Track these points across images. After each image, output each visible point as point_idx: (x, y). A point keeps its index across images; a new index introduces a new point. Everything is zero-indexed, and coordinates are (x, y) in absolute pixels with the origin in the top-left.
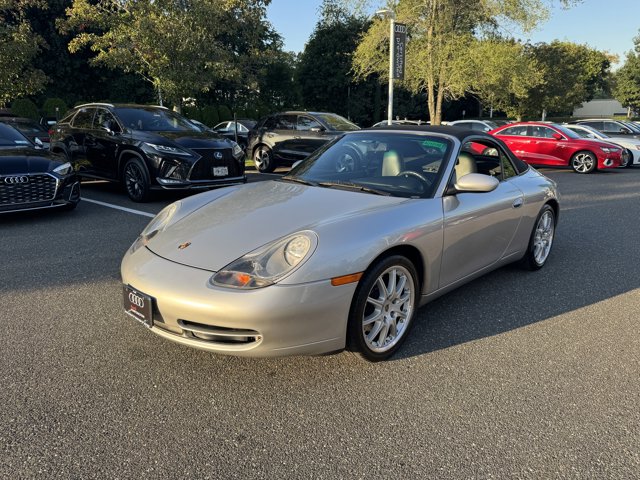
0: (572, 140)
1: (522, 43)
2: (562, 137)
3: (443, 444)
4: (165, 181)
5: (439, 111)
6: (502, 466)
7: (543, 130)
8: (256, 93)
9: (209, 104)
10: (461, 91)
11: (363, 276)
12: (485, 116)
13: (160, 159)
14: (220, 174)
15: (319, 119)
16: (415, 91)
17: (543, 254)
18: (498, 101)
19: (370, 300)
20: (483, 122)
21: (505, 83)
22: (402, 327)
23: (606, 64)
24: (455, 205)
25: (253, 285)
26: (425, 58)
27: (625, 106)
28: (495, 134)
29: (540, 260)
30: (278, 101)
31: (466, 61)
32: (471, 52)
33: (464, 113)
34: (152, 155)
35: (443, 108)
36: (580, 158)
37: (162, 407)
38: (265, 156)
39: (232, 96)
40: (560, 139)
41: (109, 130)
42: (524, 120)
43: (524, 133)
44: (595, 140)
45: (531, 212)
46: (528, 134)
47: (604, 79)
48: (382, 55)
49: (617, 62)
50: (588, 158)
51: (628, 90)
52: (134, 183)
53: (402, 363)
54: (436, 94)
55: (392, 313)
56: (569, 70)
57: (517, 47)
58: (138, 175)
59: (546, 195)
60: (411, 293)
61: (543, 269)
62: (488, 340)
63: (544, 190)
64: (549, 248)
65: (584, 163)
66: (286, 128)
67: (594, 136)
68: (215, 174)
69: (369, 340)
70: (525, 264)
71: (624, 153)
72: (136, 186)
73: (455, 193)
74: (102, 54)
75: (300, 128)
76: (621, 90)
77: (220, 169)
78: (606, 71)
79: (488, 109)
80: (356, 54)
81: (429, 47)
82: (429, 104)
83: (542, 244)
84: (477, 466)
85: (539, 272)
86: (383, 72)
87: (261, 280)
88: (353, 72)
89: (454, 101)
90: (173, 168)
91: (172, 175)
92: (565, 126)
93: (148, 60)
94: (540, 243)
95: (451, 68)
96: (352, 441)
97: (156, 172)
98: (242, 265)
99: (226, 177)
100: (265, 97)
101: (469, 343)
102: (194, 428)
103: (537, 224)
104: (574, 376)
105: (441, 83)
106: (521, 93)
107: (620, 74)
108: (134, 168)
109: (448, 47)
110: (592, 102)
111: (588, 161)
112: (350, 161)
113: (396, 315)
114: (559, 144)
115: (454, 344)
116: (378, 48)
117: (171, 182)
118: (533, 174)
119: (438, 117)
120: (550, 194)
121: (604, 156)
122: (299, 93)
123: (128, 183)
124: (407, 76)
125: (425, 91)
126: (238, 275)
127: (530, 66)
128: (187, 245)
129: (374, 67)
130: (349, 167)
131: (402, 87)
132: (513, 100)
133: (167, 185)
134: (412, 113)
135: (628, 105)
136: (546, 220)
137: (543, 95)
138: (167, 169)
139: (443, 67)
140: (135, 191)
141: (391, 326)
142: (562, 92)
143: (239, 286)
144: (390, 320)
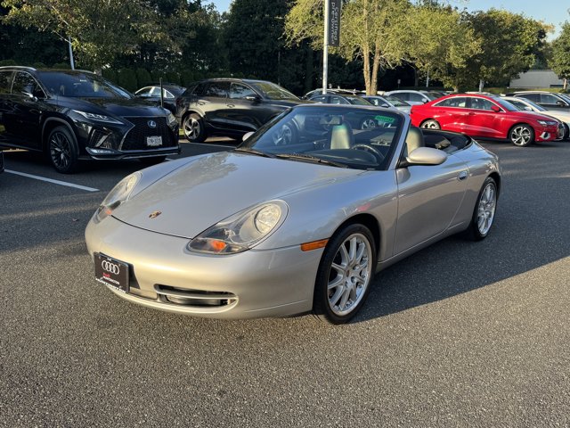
0: (510, 112)
1: (459, 11)
2: (500, 110)
3: (406, 392)
4: (95, 151)
5: (375, 80)
6: (460, 407)
7: (481, 102)
8: (178, 56)
9: (126, 66)
10: (398, 60)
11: (329, 242)
12: (421, 86)
13: (90, 128)
14: (154, 144)
15: (254, 87)
16: (350, 58)
17: (486, 226)
18: (435, 70)
19: (334, 265)
20: (420, 93)
21: (442, 52)
22: (361, 292)
23: (542, 34)
24: (407, 177)
25: (229, 251)
26: (361, 24)
27: (561, 77)
28: (433, 105)
29: (484, 230)
30: (203, 65)
31: (403, 28)
32: (408, 19)
33: (399, 82)
34: (79, 123)
35: (378, 76)
36: (518, 130)
37: (140, 369)
38: (195, 124)
39: (152, 58)
40: (498, 111)
41: (31, 96)
42: (461, 91)
43: (463, 105)
44: (532, 112)
45: (475, 184)
46: (467, 106)
47: (540, 49)
48: (315, 19)
49: (553, 32)
50: (526, 131)
51: (564, 62)
52: (60, 153)
53: (362, 325)
54: (371, 62)
55: (353, 278)
56: (505, 40)
57: (454, 14)
58: (65, 145)
59: (488, 168)
60: (369, 259)
61: (486, 240)
62: (439, 303)
63: (486, 163)
64: (491, 219)
65: (522, 136)
66: (218, 96)
67: (532, 108)
68: (149, 143)
69: (332, 303)
70: (470, 234)
71: (560, 127)
72: (62, 156)
73: (407, 165)
74: (14, 10)
75: (232, 95)
76: (557, 61)
77: (154, 138)
78: (542, 41)
79: (425, 79)
80: (288, 17)
81: (365, 12)
82: (365, 72)
83: (485, 216)
84: (438, 408)
85: (483, 242)
86: (317, 38)
87: (237, 245)
88: (285, 37)
89: (389, 70)
90: (104, 138)
91: (102, 145)
92: (503, 98)
93: (65, 18)
94: (484, 214)
95: (387, 36)
96: (325, 392)
97: (85, 142)
98: (216, 232)
99: (160, 146)
100: (187, 59)
101: (421, 307)
102: (175, 386)
103: (481, 195)
104: (518, 333)
105: (377, 50)
106: (458, 63)
107: (556, 44)
108: (61, 137)
109: (384, 14)
110: (529, 73)
111: (526, 134)
112: (286, 131)
113: (356, 280)
114: (497, 116)
115: (407, 307)
116: (312, 13)
117: (102, 152)
118: (476, 149)
119: (374, 86)
120: (492, 167)
121: (542, 129)
122: (225, 57)
123: (53, 153)
124: (342, 42)
125: (360, 58)
126: (213, 242)
127: (467, 35)
128: (158, 214)
129: (307, 32)
130: (287, 138)
131: (336, 54)
132: (451, 71)
133: (97, 156)
134: (347, 81)
135: (564, 76)
136: (489, 192)
137: (480, 64)
138: (97, 138)
139: (379, 33)
140: (60, 161)
141: (352, 290)
142: (498, 63)
143: (215, 252)
144: (350, 285)
